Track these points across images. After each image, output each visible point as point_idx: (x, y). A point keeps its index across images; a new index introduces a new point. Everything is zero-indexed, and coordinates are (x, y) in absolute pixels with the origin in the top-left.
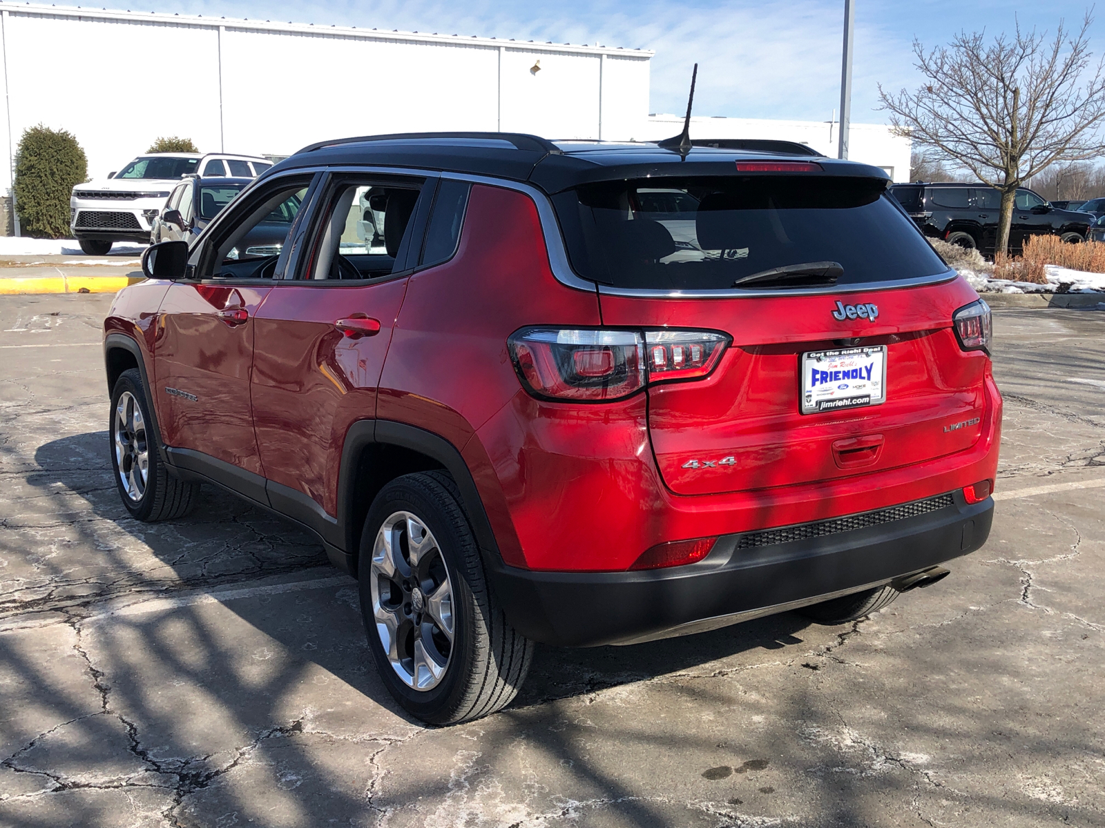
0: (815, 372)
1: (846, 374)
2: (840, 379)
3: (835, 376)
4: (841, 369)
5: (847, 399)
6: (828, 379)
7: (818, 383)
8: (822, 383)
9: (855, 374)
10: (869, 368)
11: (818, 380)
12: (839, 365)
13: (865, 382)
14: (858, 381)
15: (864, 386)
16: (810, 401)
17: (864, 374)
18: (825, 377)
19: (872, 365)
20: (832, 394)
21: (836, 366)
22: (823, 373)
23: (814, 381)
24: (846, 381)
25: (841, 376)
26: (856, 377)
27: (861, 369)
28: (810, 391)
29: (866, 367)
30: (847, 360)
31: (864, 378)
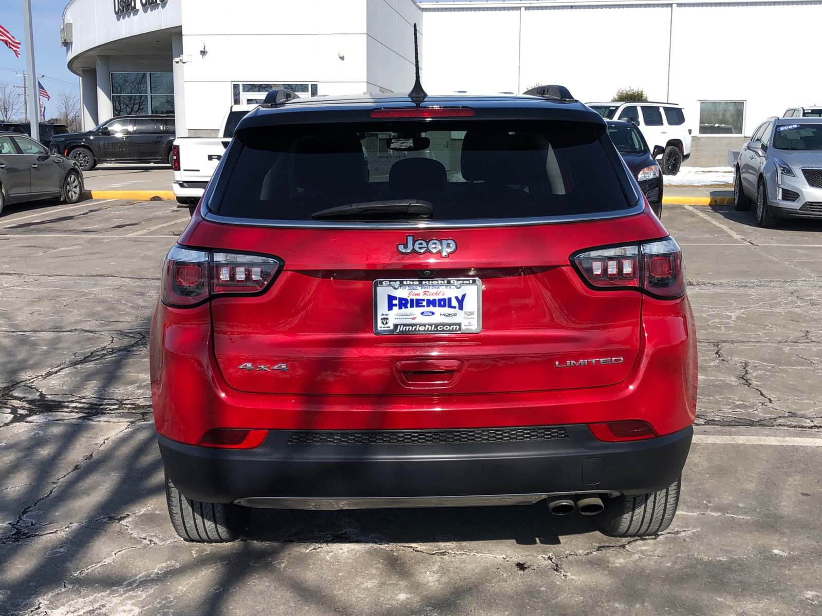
0: (391, 298)
1: (431, 303)
2: (424, 306)
3: (418, 303)
4: (426, 297)
5: (431, 325)
6: (409, 305)
7: (395, 309)
8: (400, 308)
9: (444, 303)
10: (460, 298)
11: (396, 305)
12: (422, 294)
13: (457, 311)
14: (447, 310)
15: (455, 315)
16: (387, 323)
17: (454, 303)
18: (403, 303)
19: (464, 296)
20: (414, 319)
21: (418, 294)
22: (401, 299)
23: (391, 307)
24: (431, 309)
25: (424, 303)
26: (444, 306)
27: (450, 299)
28: (387, 315)
29: (457, 298)
30: (432, 290)
31: (455, 307)
